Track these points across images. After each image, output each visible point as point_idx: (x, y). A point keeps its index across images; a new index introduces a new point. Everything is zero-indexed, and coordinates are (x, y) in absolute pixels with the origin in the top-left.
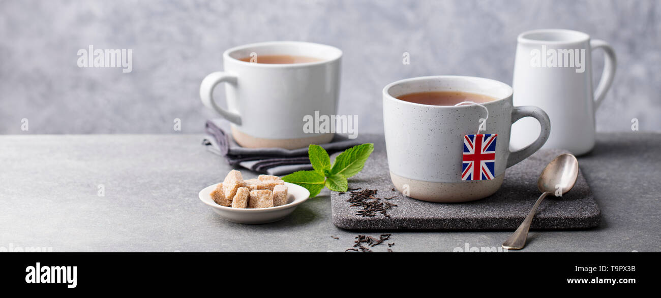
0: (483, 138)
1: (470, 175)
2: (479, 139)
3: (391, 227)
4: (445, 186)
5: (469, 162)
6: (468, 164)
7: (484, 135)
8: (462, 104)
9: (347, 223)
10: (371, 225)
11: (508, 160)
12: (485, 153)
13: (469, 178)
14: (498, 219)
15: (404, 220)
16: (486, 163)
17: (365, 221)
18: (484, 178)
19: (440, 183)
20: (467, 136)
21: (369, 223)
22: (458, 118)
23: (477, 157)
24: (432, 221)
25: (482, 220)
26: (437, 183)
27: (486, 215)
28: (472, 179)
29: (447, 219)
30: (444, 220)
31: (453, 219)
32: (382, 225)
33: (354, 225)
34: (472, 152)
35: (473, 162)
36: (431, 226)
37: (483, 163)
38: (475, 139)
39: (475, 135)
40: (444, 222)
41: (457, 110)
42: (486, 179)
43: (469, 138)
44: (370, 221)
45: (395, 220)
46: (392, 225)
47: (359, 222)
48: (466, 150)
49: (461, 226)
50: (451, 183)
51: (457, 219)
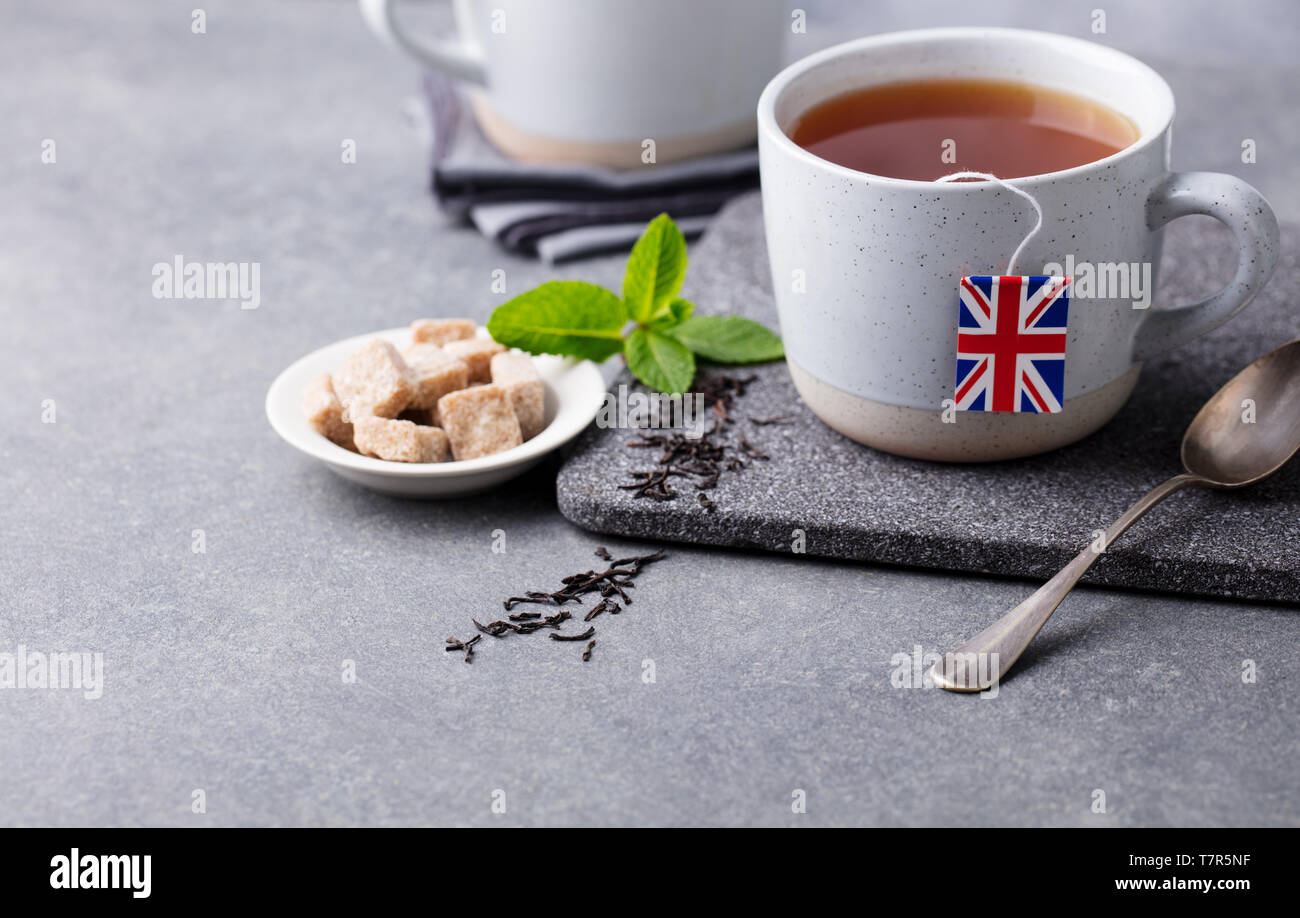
0: (1024, 290)
1: (983, 394)
2: (1010, 289)
3: (715, 540)
4: (909, 416)
5: (980, 357)
6: (974, 362)
7: (1025, 279)
8: (958, 180)
9: (584, 515)
10: (654, 526)
11: (1138, 338)
12: (1032, 330)
13: (979, 404)
14: (1044, 551)
15: (757, 522)
16: (1035, 363)
17: (638, 515)
18: (1027, 405)
19: (895, 405)
20: (968, 279)
21: (648, 522)
22: (941, 222)
23: (1006, 344)
24: (839, 535)
25: (996, 547)
26: (887, 405)
27: (1014, 533)
28: (989, 406)
29: (885, 533)
30: (878, 537)
31: (905, 535)
32: (689, 531)
33: (605, 523)
34: (988, 326)
35: (991, 358)
36: (838, 551)
37: (1024, 362)
38: (995, 290)
39: (996, 279)
40: (878, 541)
41: (938, 197)
42: (1033, 409)
43: (977, 288)
44: (651, 515)
45: (728, 520)
46: (717, 533)
47: (619, 514)
48: (967, 319)
49: (930, 558)
50: (927, 410)
51: (916, 536)
